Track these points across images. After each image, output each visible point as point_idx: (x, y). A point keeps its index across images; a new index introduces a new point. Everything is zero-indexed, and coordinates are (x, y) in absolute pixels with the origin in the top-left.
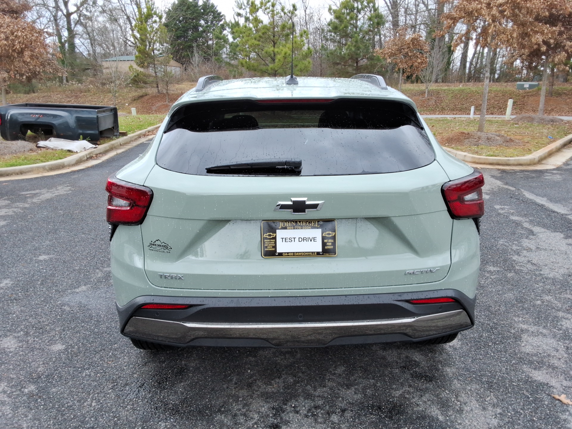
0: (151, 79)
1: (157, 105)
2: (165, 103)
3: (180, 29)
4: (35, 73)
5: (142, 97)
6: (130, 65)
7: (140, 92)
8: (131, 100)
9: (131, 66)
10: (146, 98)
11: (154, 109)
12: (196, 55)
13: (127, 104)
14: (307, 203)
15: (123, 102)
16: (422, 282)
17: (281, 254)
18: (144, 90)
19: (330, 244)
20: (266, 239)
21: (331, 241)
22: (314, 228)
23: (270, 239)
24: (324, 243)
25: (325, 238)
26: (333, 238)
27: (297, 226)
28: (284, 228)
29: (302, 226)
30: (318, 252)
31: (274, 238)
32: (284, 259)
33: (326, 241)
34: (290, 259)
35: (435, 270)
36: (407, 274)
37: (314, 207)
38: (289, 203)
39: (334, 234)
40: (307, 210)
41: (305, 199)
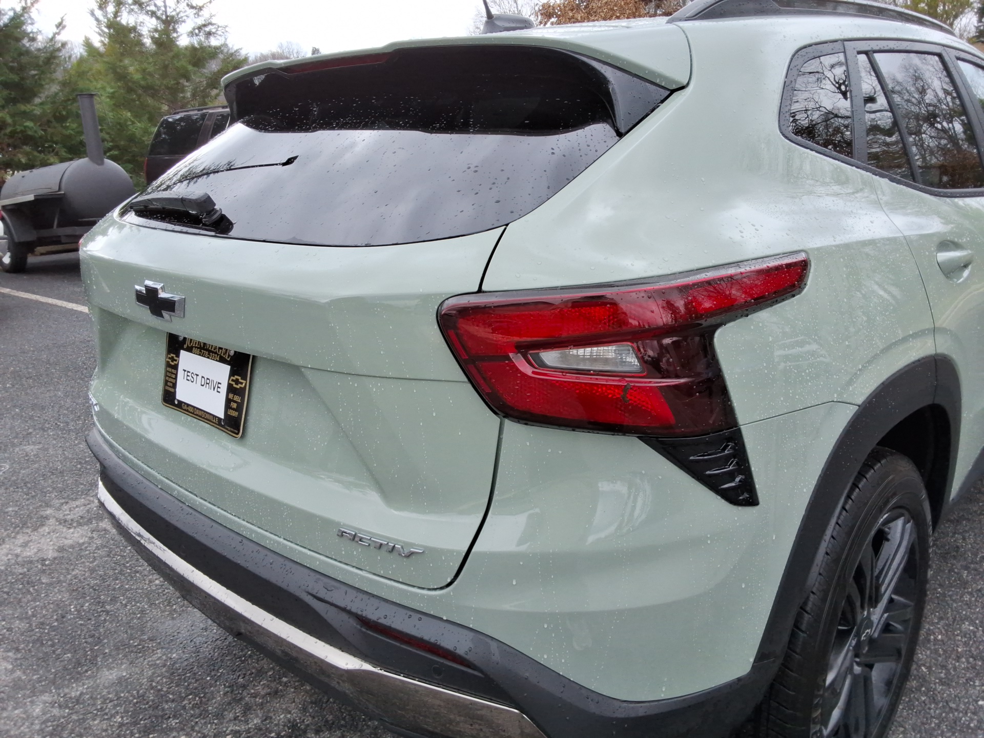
14: (162, 295)
17: (181, 405)
19: (234, 405)
20: (168, 365)
21: (237, 398)
22: (222, 360)
23: (172, 368)
24: (228, 401)
25: (230, 389)
26: (240, 392)
27: (205, 350)
28: (189, 350)
29: (210, 351)
30: (220, 419)
31: (176, 367)
32: (184, 417)
33: (231, 396)
34: (189, 418)
35: (406, 551)
36: (342, 534)
37: (170, 305)
38: (143, 290)
39: (244, 383)
40: (164, 313)
41: (158, 286)
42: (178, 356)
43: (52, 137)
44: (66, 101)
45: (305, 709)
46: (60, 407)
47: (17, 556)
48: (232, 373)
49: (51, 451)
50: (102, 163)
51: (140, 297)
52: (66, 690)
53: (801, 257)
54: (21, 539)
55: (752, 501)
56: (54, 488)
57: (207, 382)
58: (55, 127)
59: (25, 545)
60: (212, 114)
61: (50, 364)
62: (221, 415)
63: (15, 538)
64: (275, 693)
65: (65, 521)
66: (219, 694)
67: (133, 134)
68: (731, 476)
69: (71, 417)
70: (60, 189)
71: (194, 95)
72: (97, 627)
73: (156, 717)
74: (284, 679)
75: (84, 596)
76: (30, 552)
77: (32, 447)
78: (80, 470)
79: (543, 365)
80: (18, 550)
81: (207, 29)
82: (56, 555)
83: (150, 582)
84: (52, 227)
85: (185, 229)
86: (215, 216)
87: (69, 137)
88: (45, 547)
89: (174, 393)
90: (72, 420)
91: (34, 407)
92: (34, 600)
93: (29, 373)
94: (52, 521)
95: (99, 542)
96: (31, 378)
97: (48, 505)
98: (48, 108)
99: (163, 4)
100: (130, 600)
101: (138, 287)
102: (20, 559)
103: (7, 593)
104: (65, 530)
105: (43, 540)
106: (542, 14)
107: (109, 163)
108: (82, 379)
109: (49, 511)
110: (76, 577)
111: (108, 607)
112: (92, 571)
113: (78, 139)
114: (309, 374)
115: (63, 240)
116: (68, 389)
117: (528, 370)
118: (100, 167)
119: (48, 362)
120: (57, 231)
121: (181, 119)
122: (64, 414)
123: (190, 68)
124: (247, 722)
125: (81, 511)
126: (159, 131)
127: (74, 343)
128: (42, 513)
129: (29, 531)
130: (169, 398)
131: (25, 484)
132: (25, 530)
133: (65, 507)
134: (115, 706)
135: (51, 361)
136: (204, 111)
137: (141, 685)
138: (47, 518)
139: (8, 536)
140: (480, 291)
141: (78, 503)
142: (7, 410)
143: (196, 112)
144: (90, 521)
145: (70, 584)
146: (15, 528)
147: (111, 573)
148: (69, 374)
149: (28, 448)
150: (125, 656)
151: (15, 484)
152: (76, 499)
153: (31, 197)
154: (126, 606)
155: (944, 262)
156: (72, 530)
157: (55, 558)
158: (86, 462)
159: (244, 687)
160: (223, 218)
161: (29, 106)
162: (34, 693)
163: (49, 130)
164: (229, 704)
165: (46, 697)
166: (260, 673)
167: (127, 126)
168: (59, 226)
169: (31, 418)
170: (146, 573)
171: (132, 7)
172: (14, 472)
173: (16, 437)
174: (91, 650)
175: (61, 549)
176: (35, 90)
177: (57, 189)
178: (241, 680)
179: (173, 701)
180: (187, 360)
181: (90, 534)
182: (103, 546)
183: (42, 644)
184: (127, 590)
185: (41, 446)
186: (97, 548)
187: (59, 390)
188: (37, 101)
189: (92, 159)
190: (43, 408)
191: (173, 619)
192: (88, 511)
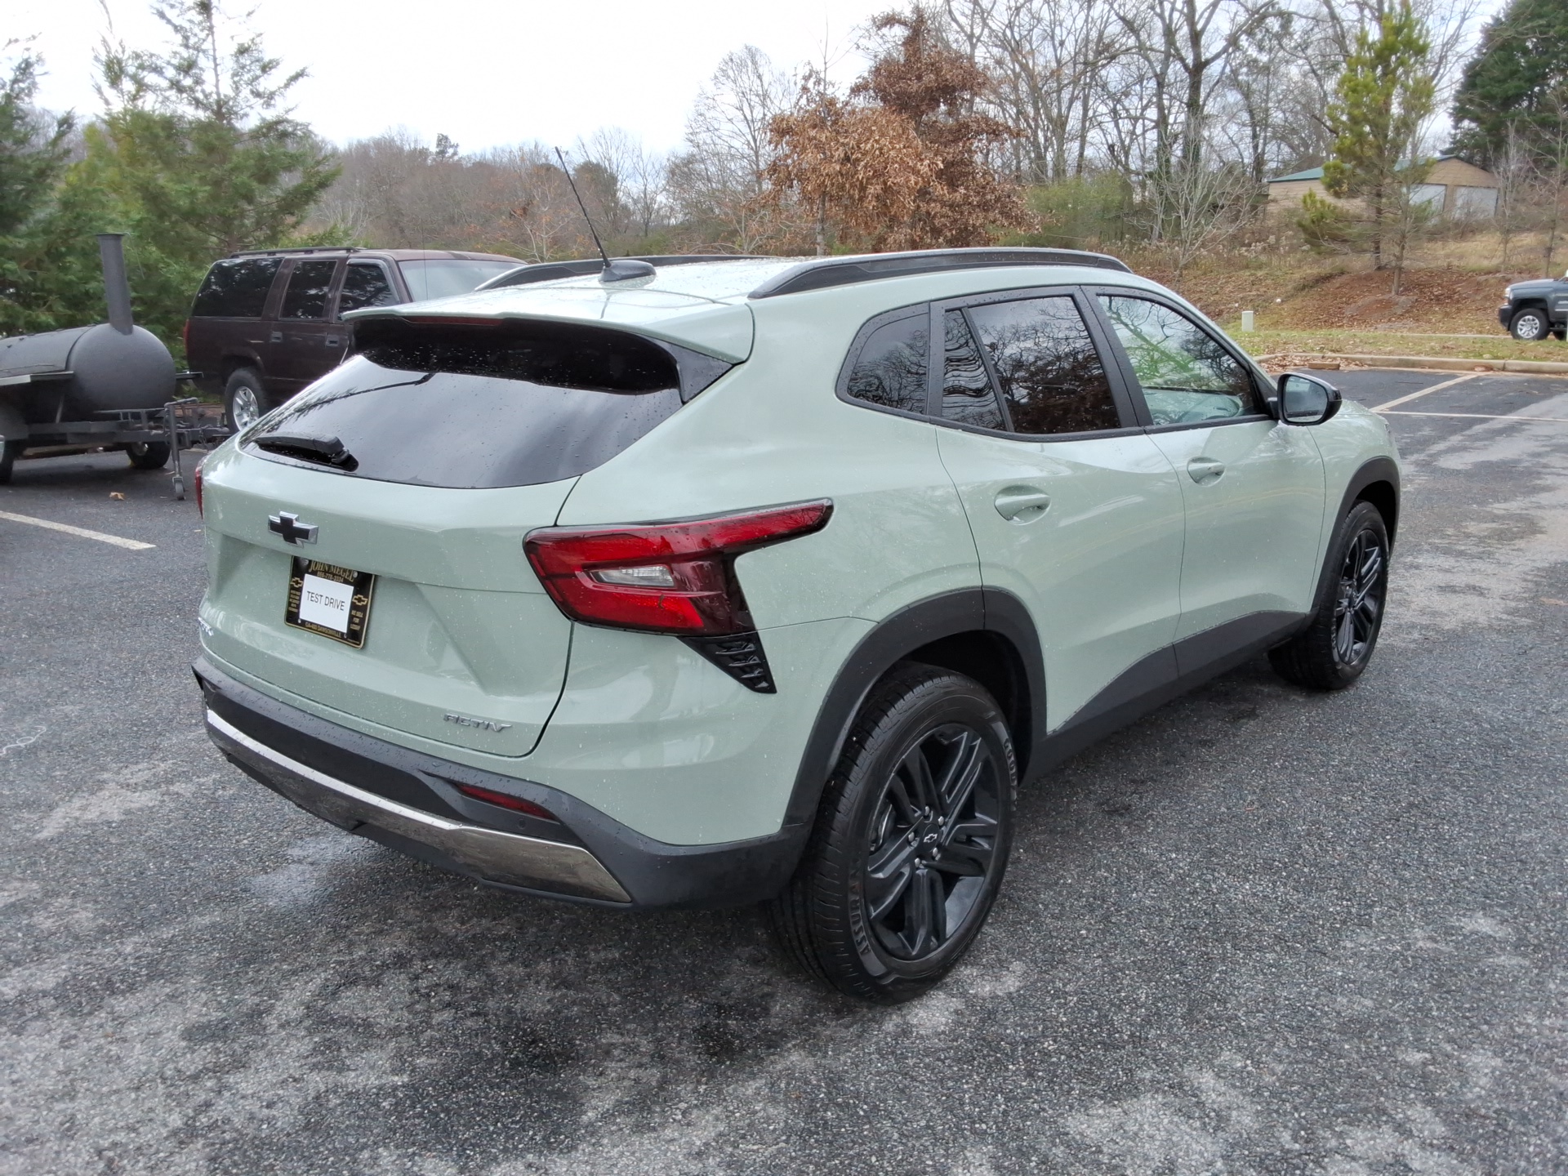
0: (1356, 229)
1: (1360, 303)
2: (1386, 297)
3: (1519, 75)
4: (966, 228)
5: (1328, 278)
6: (1307, 192)
7: (1327, 266)
8: (1295, 288)
9: (1310, 195)
10: (1337, 282)
11: (1348, 313)
12: (1513, 152)
13: (1279, 300)
14: (296, 524)
15: (1271, 292)
16: (479, 748)
17: (304, 623)
18: (1338, 261)
19: (357, 620)
20: (292, 588)
21: (360, 614)
22: (346, 582)
23: (295, 591)
24: (351, 617)
25: (353, 607)
26: (363, 609)
27: (329, 572)
28: (314, 573)
29: (334, 575)
30: (342, 634)
31: (300, 590)
32: (306, 634)
33: (353, 612)
34: (312, 635)
35: (498, 727)
36: (447, 718)
37: (304, 534)
38: (278, 520)
39: (366, 601)
40: (298, 540)
41: (293, 516)
42: (302, 579)
43: (42, 285)
44: (67, 232)
45: (411, 944)
46: (100, 662)
47: (77, 819)
48: (355, 593)
49: (97, 712)
50: (130, 331)
51: (274, 526)
52: (157, 933)
53: (826, 503)
54: (77, 803)
55: (771, 689)
56: (107, 752)
57: (331, 602)
58: (48, 270)
59: (83, 808)
60: (289, 260)
61: (75, 610)
62: (344, 630)
63: (70, 801)
64: (381, 932)
65: (128, 785)
66: (322, 932)
67: (168, 280)
68: (752, 668)
69: (116, 674)
70: (67, 368)
71: (258, 224)
72: (182, 880)
73: (256, 952)
74: (390, 921)
75: (163, 855)
76: (92, 815)
77: (71, 707)
78: (137, 732)
79: (600, 580)
80: (77, 814)
81: (280, 128)
82: (123, 817)
83: (237, 841)
84: (53, 420)
85: (315, 466)
86: (343, 457)
87: (69, 284)
88: (108, 810)
89: (298, 613)
90: (118, 677)
91: (64, 662)
92: (106, 859)
93: (48, 621)
94: (112, 785)
95: (172, 805)
96: (52, 626)
97: (103, 769)
98: (40, 242)
99: (214, 90)
100: (215, 858)
101: (272, 517)
102: (80, 822)
103: (74, 853)
104: (129, 793)
105: (104, 804)
106: (771, 131)
107: (141, 331)
108: (122, 630)
109: (106, 776)
110: (150, 838)
111: (192, 864)
112: (169, 832)
113: (82, 288)
114: (423, 589)
115: (70, 439)
116: (106, 641)
117: (589, 584)
118: (128, 337)
119: (71, 607)
120: (59, 425)
121: (242, 265)
122: (106, 671)
123: (255, 184)
124: (351, 954)
125: (147, 775)
126: (208, 279)
127: (102, 584)
128: (98, 777)
129: (86, 795)
130: (292, 617)
131: (71, 747)
132: (80, 793)
133: (125, 771)
134: (211, 945)
135: (76, 606)
136: (278, 256)
137: (237, 928)
138: (104, 782)
139: (62, 799)
140: (555, 525)
141: (140, 766)
142: (30, 665)
143: (265, 256)
144: (158, 785)
145: (144, 845)
146: (68, 792)
147: (191, 834)
148: (104, 622)
149: (68, 708)
150: (217, 905)
151: (58, 746)
152: (137, 763)
153: (27, 379)
154: (212, 863)
155: (1002, 506)
156: (137, 794)
157: (122, 821)
158: (143, 724)
159: (348, 927)
160: (350, 457)
161: (10, 238)
162: (121, 934)
163: (39, 273)
164: (332, 941)
165: (136, 939)
166: (365, 916)
167: (157, 269)
168: (63, 419)
169: (63, 674)
170: (232, 833)
171: (167, 94)
172: (54, 735)
173: (48, 696)
174: (179, 900)
175: (128, 812)
176: (21, 214)
177: (64, 366)
178: (344, 922)
179: (272, 940)
180: (310, 582)
181: (159, 798)
182: (177, 809)
183: (122, 897)
184: (212, 849)
185: (83, 706)
186: (171, 811)
187: (93, 641)
188: (22, 228)
189: (116, 326)
190: (77, 664)
191: (266, 873)
192: (154, 775)
